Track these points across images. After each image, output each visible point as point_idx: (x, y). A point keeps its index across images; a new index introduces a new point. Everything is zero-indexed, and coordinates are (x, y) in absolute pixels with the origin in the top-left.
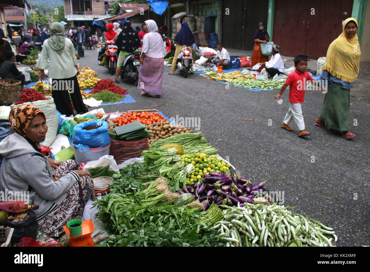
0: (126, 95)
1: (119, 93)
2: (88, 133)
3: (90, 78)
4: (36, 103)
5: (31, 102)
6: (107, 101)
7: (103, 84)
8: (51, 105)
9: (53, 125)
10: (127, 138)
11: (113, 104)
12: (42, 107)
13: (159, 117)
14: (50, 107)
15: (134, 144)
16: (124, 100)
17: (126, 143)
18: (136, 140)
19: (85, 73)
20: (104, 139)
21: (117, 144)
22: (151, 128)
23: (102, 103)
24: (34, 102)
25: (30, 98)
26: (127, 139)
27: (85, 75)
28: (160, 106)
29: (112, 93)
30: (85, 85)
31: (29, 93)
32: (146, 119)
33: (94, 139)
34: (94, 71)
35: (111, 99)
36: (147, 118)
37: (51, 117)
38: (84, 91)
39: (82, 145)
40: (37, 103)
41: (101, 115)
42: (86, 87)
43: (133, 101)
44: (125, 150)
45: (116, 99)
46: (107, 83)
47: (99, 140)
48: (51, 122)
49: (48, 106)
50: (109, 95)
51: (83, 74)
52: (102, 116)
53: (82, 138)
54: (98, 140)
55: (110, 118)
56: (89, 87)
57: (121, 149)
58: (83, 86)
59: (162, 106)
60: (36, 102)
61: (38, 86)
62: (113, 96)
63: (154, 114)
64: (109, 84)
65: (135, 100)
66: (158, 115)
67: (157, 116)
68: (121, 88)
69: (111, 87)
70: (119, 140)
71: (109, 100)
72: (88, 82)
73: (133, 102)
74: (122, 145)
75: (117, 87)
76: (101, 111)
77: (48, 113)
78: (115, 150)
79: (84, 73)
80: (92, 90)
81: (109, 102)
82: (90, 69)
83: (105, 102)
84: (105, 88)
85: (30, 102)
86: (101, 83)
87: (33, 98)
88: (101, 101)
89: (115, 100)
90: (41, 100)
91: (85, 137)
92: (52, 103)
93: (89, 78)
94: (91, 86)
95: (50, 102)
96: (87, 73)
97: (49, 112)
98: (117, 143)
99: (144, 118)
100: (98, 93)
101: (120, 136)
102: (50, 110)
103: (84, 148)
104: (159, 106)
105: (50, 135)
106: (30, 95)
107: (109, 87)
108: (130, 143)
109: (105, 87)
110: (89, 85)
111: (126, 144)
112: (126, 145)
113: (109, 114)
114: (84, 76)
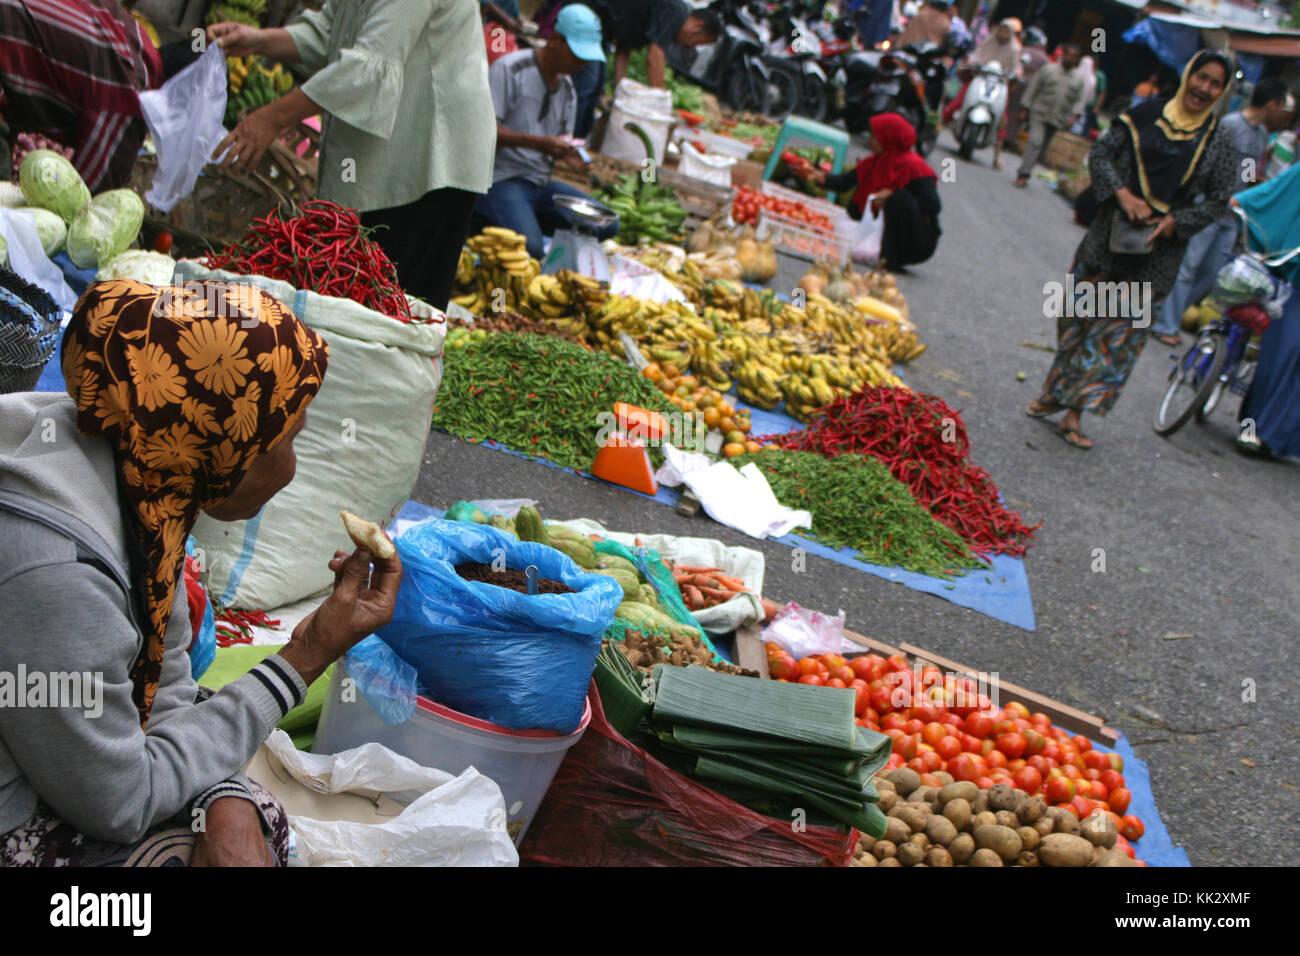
0: (1002, 563)
1: (959, 526)
2: (459, 592)
3: (853, 353)
4: (320, 304)
5: (299, 287)
6: (843, 535)
7: (885, 416)
8: (407, 362)
9: (364, 488)
10: (701, 760)
11: (869, 568)
12: (346, 349)
13: (1099, 787)
14: (398, 372)
15: (732, 823)
16: (960, 583)
17: (685, 786)
18: (766, 807)
19: (842, 311)
20: (540, 680)
21: (627, 766)
22: (960, 806)
23: (799, 529)
24: (312, 295)
25: (303, 261)
26: (704, 765)
27: (834, 326)
28: (1176, 731)
29: (903, 496)
30: (778, 378)
31: (316, 231)
32: (997, 756)
33: (477, 650)
34: (906, 327)
35: (877, 533)
36: (1011, 755)
37: (373, 437)
38: (747, 410)
39: (386, 650)
40: (332, 308)
41: (722, 590)
42: (779, 394)
43: (1019, 612)
44: (656, 832)
45: (914, 549)
46: (919, 422)
47: (500, 673)
48: (363, 465)
49: (389, 355)
50: (880, 499)
51: (821, 312)
52: (723, 599)
53: (407, 609)
54: (497, 666)
55: (765, 635)
56: (799, 400)
57: (635, 813)
58: (759, 376)
59: (1192, 739)
60: (330, 299)
61: (482, 254)
62: (902, 520)
63: (1082, 750)
64: (927, 438)
65: (1038, 615)
66: (1104, 767)
67: (1094, 772)
68: (994, 499)
69: (930, 458)
70: (652, 745)
71: (859, 533)
72: (817, 368)
73: (1012, 620)
74: (650, 790)
75: (969, 478)
76: (750, 567)
77: (363, 400)
78: (593, 802)
79: (831, 307)
80: (803, 428)
81: (850, 545)
82: (891, 302)
83: (826, 531)
84: (880, 449)
85: (292, 288)
86: (876, 407)
87: (319, 273)
88: (804, 518)
89: (899, 551)
90: (366, 304)
91: (427, 612)
92: (423, 354)
93: (846, 348)
94: (816, 402)
95: (412, 338)
96: (851, 320)
97: (377, 400)
98: (626, 755)
99: (988, 744)
100: (816, 457)
101: (671, 721)
102: (386, 391)
103: (386, 668)
104: (1165, 727)
105: (310, 543)
106: (316, 248)
107: (915, 457)
108: (707, 799)
109: (884, 443)
110: (806, 391)
111: (685, 797)
112: (673, 803)
113: (780, 607)
114: (820, 327)
